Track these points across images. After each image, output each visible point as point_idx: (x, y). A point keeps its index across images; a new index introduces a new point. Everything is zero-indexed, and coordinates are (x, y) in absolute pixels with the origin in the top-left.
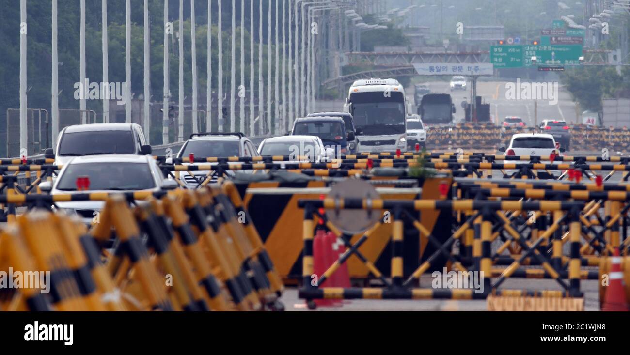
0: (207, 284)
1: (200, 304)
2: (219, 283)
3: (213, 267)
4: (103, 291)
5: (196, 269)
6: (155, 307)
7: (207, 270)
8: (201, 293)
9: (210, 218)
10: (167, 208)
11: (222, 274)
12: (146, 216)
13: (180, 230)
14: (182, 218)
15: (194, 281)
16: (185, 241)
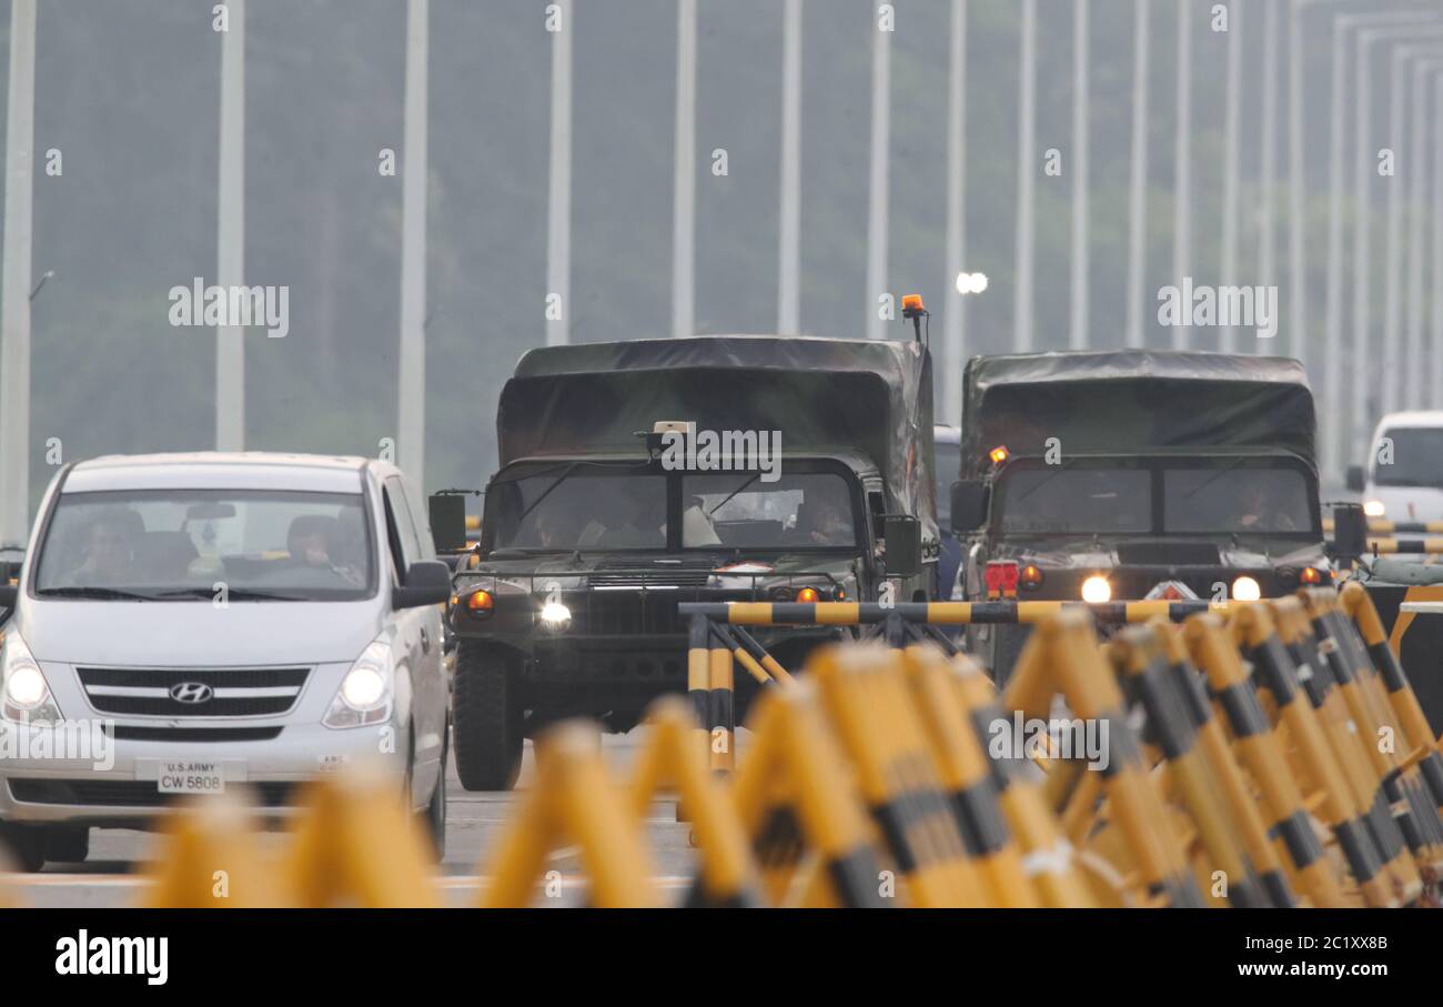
0: (1288, 833)
1: (1270, 881)
2: (1321, 830)
3: (1306, 793)
4: (1026, 848)
5: (1266, 798)
6: (1155, 889)
7: (1291, 800)
8: (1273, 856)
9: (1305, 672)
10: (1197, 645)
11: (1325, 811)
12: (1142, 662)
13: (1225, 699)
14: (1235, 671)
15: (1259, 827)
16: (1238, 728)
